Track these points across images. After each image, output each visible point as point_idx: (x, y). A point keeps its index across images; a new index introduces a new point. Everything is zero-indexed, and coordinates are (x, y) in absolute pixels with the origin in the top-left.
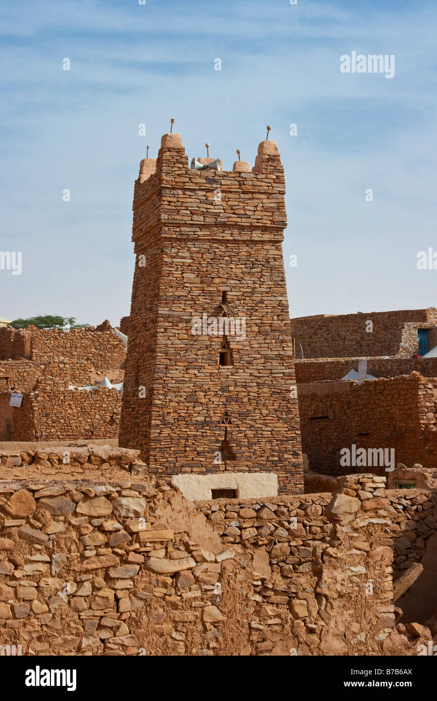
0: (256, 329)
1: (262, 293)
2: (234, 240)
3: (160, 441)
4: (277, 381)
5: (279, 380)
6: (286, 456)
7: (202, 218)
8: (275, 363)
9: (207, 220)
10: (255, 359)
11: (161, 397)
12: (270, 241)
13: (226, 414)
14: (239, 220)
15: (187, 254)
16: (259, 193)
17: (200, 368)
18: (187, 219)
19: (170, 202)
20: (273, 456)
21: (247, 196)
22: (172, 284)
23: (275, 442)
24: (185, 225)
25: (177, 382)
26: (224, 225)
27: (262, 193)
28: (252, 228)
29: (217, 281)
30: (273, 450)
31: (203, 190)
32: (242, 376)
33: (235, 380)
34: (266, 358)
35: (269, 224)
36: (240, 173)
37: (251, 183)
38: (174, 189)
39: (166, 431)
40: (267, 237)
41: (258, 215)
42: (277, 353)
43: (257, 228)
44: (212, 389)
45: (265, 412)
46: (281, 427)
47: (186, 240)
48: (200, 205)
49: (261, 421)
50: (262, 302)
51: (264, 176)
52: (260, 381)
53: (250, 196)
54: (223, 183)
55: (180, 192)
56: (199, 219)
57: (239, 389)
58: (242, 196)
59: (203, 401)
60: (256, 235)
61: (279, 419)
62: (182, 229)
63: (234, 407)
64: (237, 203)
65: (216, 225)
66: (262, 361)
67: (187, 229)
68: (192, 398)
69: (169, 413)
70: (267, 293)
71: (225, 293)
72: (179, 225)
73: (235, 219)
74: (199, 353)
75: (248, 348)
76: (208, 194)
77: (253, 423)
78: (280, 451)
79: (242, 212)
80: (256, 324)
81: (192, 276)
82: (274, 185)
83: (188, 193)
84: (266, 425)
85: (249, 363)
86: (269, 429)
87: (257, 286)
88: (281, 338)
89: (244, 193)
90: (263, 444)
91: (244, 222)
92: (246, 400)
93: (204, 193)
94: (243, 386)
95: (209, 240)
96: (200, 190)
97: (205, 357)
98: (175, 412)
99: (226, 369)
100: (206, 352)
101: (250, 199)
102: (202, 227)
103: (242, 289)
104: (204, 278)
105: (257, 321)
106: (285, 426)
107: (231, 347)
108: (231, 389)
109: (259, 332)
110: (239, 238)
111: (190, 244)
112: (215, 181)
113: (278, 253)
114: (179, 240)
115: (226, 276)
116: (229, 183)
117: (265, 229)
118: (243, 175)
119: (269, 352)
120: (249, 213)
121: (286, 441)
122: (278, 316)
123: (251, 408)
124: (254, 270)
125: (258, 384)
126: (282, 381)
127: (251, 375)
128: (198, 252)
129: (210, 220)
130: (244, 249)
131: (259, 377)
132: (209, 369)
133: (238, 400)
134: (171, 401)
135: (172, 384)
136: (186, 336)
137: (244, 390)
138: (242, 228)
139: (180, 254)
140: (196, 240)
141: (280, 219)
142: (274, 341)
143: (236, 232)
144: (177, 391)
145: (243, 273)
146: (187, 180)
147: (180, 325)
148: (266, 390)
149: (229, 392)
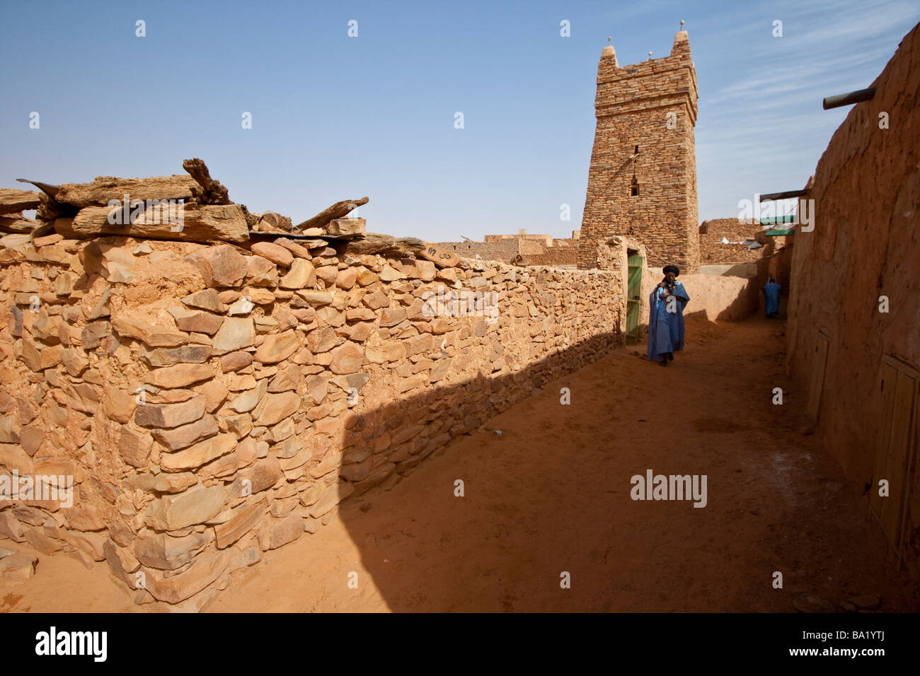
0: (658, 168)
1: (665, 142)
2: (646, 109)
3: (585, 247)
4: (671, 203)
5: (674, 203)
6: (674, 256)
7: (622, 98)
8: (671, 191)
9: (627, 99)
10: (656, 189)
11: (587, 219)
12: (675, 105)
13: (631, 229)
14: (650, 94)
15: (612, 125)
16: (667, 71)
17: (614, 199)
18: (613, 102)
19: (601, 93)
20: (664, 256)
21: (657, 76)
22: (601, 146)
23: (666, 247)
24: (612, 106)
25: (599, 209)
26: (639, 100)
27: (670, 71)
28: (660, 97)
29: (632, 139)
30: (664, 252)
31: (625, 79)
32: (645, 202)
33: (639, 206)
34: (665, 188)
35: (673, 91)
36: (653, 61)
37: (661, 65)
38: (604, 83)
39: (589, 241)
40: (672, 102)
41: (665, 87)
42: (673, 184)
43: (664, 97)
44: (622, 212)
45: (660, 225)
46: (672, 237)
47: (612, 116)
48: (622, 90)
49: (656, 232)
50: (664, 149)
51: (672, 58)
52: (658, 204)
53: (660, 75)
54: (640, 70)
55: (609, 84)
56: (621, 100)
57: (642, 211)
58: (654, 76)
59: (615, 220)
60: (663, 103)
61: (671, 230)
62: (609, 109)
63: (637, 223)
64: (649, 83)
65: (633, 101)
66: (661, 190)
67: (612, 108)
68: (608, 220)
69: (591, 229)
70: (669, 142)
71: (637, 147)
72: (607, 107)
73: (647, 94)
74: (615, 189)
75: (651, 183)
76: (628, 81)
77: (649, 234)
78: (669, 253)
79: (653, 87)
80: (659, 165)
81: (614, 139)
82: (680, 62)
83: (614, 84)
84: (660, 235)
85: (651, 193)
86: (662, 237)
87: (661, 138)
88: (677, 172)
89: (655, 74)
90: (656, 248)
91: (654, 94)
92: (646, 218)
93: (625, 81)
94: (645, 209)
95: (629, 113)
96: (623, 79)
97: (619, 191)
98: (596, 228)
99: (634, 199)
100: (620, 188)
101: (659, 77)
102: (622, 104)
103: (650, 142)
104: (623, 139)
105: (660, 163)
106: (675, 234)
107: (638, 183)
108: (635, 211)
109: (660, 170)
110: (650, 107)
111: (614, 118)
112: (633, 71)
113: (682, 111)
114: (607, 117)
115: (639, 135)
116: (644, 69)
117: (671, 96)
118: (655, 61)
119: (667, 184)
120: (657, 87)
121: (675, 245)
122: (676, 157)
123: (649, 224)
124: (660, 128)
125: (657, 207)
126: (676, 203)
127: (652, 201)
128: (620, 122)
129: (628, 99)
130: (654, 115)
131: (658, 202)
132: (621, 199)
133: (640, 219)
134: (593, 221)
135: (595, 211)
136: (607, 179)
137: (645, 211)
138: (652, 99)
139: (607, 126)
140: (619, 114)
141: (684, 86)
142: (671, 175)
143: (648, 103)
144: (598, 215)
145: (652, 131)
146: (614, 75)
147: (604, 172)
148: (662, 210)
149: (634, 213)
